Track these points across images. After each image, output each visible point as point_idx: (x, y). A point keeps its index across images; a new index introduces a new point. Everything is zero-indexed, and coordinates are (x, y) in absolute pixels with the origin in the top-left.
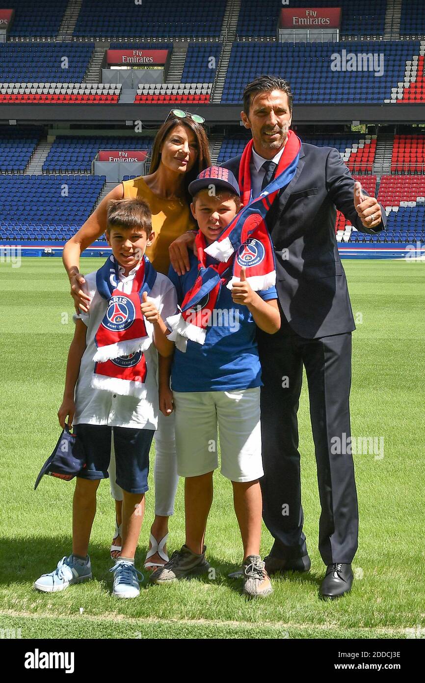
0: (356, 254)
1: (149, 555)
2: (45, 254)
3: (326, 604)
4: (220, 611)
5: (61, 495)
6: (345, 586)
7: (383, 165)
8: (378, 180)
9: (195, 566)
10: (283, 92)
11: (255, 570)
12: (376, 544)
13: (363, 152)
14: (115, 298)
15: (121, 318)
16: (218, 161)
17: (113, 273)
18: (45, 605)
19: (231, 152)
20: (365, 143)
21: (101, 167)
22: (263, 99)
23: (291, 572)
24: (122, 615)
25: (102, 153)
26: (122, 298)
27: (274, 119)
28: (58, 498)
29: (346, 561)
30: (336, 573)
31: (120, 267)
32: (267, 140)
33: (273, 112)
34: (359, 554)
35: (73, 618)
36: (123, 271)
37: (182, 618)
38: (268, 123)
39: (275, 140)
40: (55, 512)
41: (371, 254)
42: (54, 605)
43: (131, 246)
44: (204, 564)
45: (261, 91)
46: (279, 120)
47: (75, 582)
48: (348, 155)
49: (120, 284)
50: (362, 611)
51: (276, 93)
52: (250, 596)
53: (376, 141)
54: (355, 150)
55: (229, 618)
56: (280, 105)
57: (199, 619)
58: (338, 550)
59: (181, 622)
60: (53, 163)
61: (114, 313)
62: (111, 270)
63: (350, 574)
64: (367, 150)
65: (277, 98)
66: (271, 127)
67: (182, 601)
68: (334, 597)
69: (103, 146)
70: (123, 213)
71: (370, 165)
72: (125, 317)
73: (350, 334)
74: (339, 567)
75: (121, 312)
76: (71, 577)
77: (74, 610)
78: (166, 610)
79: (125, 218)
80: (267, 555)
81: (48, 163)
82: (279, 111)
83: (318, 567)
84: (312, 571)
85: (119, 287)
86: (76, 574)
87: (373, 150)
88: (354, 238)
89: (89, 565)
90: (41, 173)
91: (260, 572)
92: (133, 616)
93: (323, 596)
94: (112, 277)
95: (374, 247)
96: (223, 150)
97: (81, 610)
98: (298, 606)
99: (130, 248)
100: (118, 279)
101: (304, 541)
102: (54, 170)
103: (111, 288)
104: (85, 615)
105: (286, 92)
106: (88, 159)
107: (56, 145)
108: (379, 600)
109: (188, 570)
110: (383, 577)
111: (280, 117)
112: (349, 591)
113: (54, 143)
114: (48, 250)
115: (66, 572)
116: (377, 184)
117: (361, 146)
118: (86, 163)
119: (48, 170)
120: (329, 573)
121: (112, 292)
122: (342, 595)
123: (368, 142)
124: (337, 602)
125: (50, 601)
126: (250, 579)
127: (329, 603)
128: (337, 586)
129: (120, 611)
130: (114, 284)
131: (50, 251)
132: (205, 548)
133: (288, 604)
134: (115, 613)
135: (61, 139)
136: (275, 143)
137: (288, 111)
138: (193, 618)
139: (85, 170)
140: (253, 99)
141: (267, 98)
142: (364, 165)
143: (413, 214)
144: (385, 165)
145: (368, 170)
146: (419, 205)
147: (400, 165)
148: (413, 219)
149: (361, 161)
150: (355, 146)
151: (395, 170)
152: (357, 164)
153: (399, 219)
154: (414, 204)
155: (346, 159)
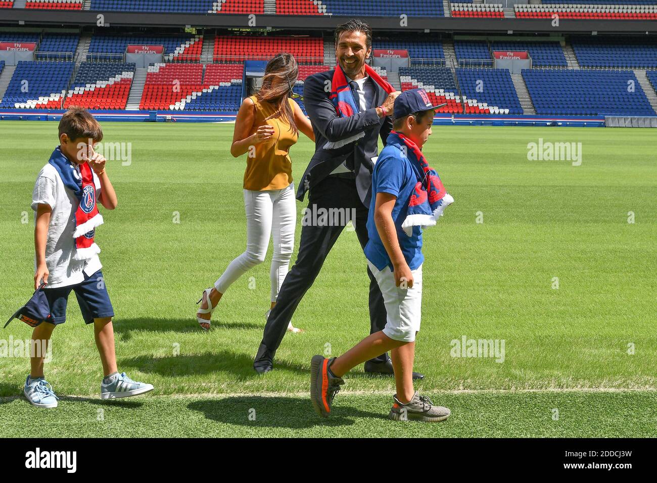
0: (188, 119)
7: (207, 56)
8: (204, 67)
13: (194, 47)
16: (89, 52)
19: (103, 46)
20: (194, 41)
38: (346, 54)
41: (200, 119)
48: (183, 49)
53: (202, 40)
54: (187, 46)
64: (196, 46)
69: (2, 39)
71: (199, 56)
87: (200, 46)
88: (188, 108)
95: (201, 114)
96: (93, 44)
116: (203, 70)
117: (192, 43)
123: (197, 40)
142: (194, 56)
143: (228, 91)
144: (209, 56)
145: (196, 60)
146: (233, 85)
147: (219, 56)
148: (229, 95)
149: (192, 54)
150: (188, 43)
151: (216, 60)
152: (189, 56)
153: (219, 94)
154: (229, 84)
155: (181, 52)
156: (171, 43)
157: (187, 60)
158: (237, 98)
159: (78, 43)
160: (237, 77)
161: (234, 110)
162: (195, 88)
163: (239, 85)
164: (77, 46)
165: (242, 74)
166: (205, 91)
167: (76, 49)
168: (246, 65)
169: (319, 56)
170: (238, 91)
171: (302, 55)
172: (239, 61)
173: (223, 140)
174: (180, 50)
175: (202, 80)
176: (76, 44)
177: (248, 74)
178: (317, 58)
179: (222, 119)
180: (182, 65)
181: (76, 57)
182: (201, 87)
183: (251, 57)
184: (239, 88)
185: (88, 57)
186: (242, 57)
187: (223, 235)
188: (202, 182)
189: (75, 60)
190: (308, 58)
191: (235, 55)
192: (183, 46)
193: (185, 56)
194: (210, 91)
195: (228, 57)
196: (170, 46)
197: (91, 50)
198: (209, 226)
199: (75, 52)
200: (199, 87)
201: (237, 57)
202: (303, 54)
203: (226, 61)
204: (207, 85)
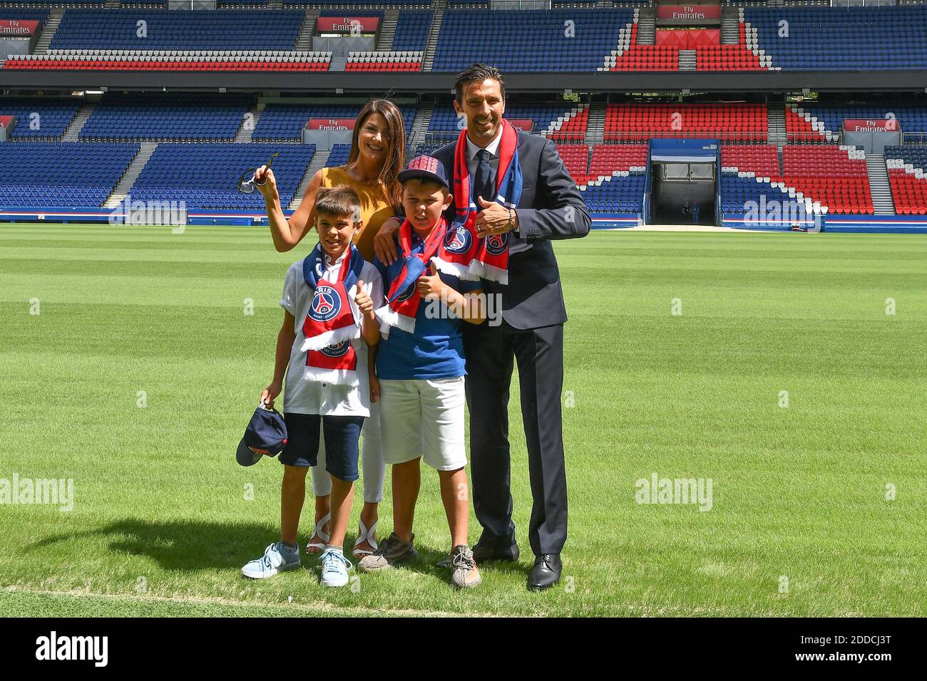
1: (358, 542)
2: (254, 223)
3: (534, 595)
4: (428, 601)
5: (270, 478)
6: (554, 576)
7: (595, 134)
8: (591, 149)
9: (404, 554)
10: (495, 81)
11: (463, 559)
12: (585, 532)
13: (575, 121)
14: (320, 288)
15: (326, 308)
16: (428, 130)
17: (319, 262)
18: (254, 593)
19: (442, 121)
20: (577, 112)
21: (311, 136)
23: (499, 561)
24: (330, 605)
25: (312, 121)
26: (328, 288)
27: (487, 109)
28: (266, 481)
29: (555, 551)
30: (544, 563)
31: (326, 256)
32: (481, 129)
33: (485, 102)
34: (569, 543)
35: (282, 606)
36: (329, 260)
37: (390, 608)
38: (480, 113)
39: (488, 128)
40: (264, 495)
42: (263, 593)
43: (337, 233)
44: (413, 552)
45: (473, 79)
46: (491, 109)
47: (283, 569)
48: (560, 124)
49: (326, 273)
50: (570, 602)
51: (488, 82)
52: (458, 587)
53: (588, 110)
54: (567, 119)
55: (438, 608)
56: (493, 94)
57: (407, 609)
58: (547, 540)
59: (389, 612)
60: (263, 131)
61: (319, 304)
62: (318, 259)
63: (558, 564)
64: (579, 119)
65: (488, 87)
66: (484, 117)
67: (391, 591)
68: (542, 588)
69: (313, 114)
70: (330, 199)
71: (582, 133)
72: (330, 307)
73: (561, 325)
74: (548, 557)
75: (326, 302)
76: (278, 564)
77: (283, 598)
78: (374, 599)
79: (332, 205)
80: (476, 543)
81: (258, 131)
82: (492, 100)
83: (526, 556)
84: (521, 560)
85: (325, 277)
86: (284, 562)
87: (585, 119)
89: (297, 552)
90: (250, 141)
91: (468, 562)
92: (341, 605)
93: (531, 586)
94: (318, 266)
96: (435, 119)
97: (290, 598)
98: (506, 596)
99: (335, 235)
100: (324, 268)
101: (512, 530)
102: (264, 138)
103: (317, 277)
104: (294, 604)
105: (498, 80)
106: (297, 127)
107: (265, 113)
108: (588, 591)
109: (397, 558)
110: (592, 567)
111: (493, 106)
112: (557, 582)
113: (265, 110)
114: (257, 218)
115: (274, 558)
116: (590, 154)
117: (574, 115)
118: (295, 132)
119: (257, 139)
120: (537, 563)
121: (317, 282)
122: (550, 585)
123: (580, 110)
124: (545, 593)
125: (259, 589)
126: (459, 569)
127: (538, 595)
128: (546, 576)
129: (329, 600)
130: (320, 273)
131: (260, 220)
132: (413, 536)
133: (496, 595)
134: (323, 602)
135: (271, 107)
136: (489, 132)
137: (501, 99)
138: (401, 608)
139: (295, 138)
140: (465, 89)
141: (479, 88)
142: (576, 134)
143: (626, 184)
144: (598, 134)
145: (580, 139)
146: (632, 175)
147: (613, 133)
148: (626, 189)
149: (573, 130)
150: (567, 114)
151: (607, 139)
152: (569, 134)
153: (612, 189)
154: (627, 173)
155: (558, 128)
156: (543, 115)
157: (565, 140)
158: (639, 194)
159: (415, 118)
160: (638, 164)
161: (633, 211)
163: (641, 175)
164: (413, 121)
165: (646, 159)
166: (591, 183)
167: (412, 126)
168: (652, 146)
169: (762, 130)
170: (640, 184)
171: (735, 130)
172: (642, 140)
173: (621, 254)
174: (556, 125)
175: (588, 167)
176: (412, 118)
177: (654, 158)
178: (758, 134)
179: (615, 225)
181: (411, 137)
182: (586, 178)
183: (659, 134)
184: (641, 179)
185: (427, 138)
186: (645, 134)
187: (637, 389)
188: (598, 313)
189: (409, 142)
190: (745, 134)
191: (636, 130)
192: (560, 119)
193: (563, 134)
194: (598, 184)
195: (626, 134)
196: (542, 119)
197: (432, 127)
199: (410, 130)
200: (581, 179)
201: (639, 134)
202: (738, 129)
203: (622, 140)
204: (594, 175)
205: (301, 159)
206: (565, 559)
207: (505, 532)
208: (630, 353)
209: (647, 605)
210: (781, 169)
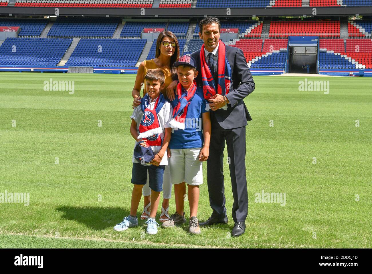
0: (253, 73)
1: (161, 216)
2: (121, 73)
3: (234, 239)
4: (190, 241)
5: (126, 187)
6: (242, 231)
7: (265, 34)
8: (263, 41)
10: (217, 24)
11: (194, 222)
12: (256, 212)
13: (257, 29)
14: (146, 112)
15: (148, 120)
17: (146, 101)
18: (119, 237)
20: (258, 25)
21: (145, 35)
22: (208, 27)
23: (220, 224)
24: (150, 242)
25: (145, 29)
26: (148, 112)
27: (213, 36)
28: (125, 188)
30: (238, 225)
31: (149, 98)
32: (210, 45)
33: (212, 33)
34: (249, 216)
35: (130, 242)
36: (151, 100)
37: (175, 243)
38: (210, 37)
39: (213, 44)
40: (123, 194)
41: (260, 73)
42: (122, 237)
43: (153, 88)
44: (184, 220)
45: (207, 23)
46: (215, 36)
47: (130, 227)
48: (250, 30)
49: (149, 106)
50: (249, 242)
51: (214, 24)
53: (262, 24)
54: (253, 28)
55: (194, 244)
56: (215, 29)
57: (182, 244)
59: (174, 245)
60: (125, 33)
63: (244, 226)
64: (259, 28)
65: (214, 27)
66: (212, 39)
67: (175, 236)
68: (237, 236)
69: (146, 26)
70: (151, 74)
71: (260, 34)
72: (150, 120)
73: (244, 127)
74: (240, 223)
76: (129, 225)
77: (131, 239)
78: (168, 240)
80: (210, 216)
81: (122, 33)
82: (215, 32)
83: (231, 222)
84: (229, 224)
86: (131, 224)
87: (261, 28)
88: (253, 66)
89: (137, 220)
90: (119, 38)
91: (196, 224)
92: (154, 242)
93: (233, 235)
94: (146, 103)
95: (261, 71)
96: (197, 28)
97: (134, 239)
98: (222, 239)
100: (148, 104)
101: (225, 212)
102: (125, 36)
103: (145, 107)
104: (135, 241)
105: (218, 23)
106: (139, 32)
107: (125, 26)
108: (256, 237)
109: (177, 222)
110: (258, 227)
111: (216, 35)
112: (243, 233)
113: (125, 25)
115: (127, 223)
116: (263, 43)
117: (256, 26)
118: (138, 34)
119: (122, 37)
120: (235, 225)
121: (145, 109)
122: (240, 235)
123: (259, 24)
124: (239, 238)
125: (121, 235)
127: (235, 239)
128: (239, 231)
129: (149, 240)
130: (146, 106)
132: (184, 213)
133: (218, 238)
134: (147, 241)
135: (128, 23)
136: (213, 46)
137: (219, 32)
138: (179, 244)
139: (138, 37)
140: (204, 27)
141: (210, 27)
142: (257, 34)
143: (278, 56)
144: (266, 34)
145: (259, 37)
146: (281, 52)
147: (273, 34)
148: (278, 58)
149: (256, 33)
150: (253, 26)
151: (271, 37)
152: (254, 34)
153: (272, 58)
154: (279, 51)
155: (249, 32)
156: (243, 26)
157: (252, 37)
158: (284, 60)
159: (189, 27)
160: (284, 47)
161: (281, 68)
162: (258, 54)
163: (285, 52)
164: (188, 29)
165: (287, 45)
166: (263, 56)
167: (187, 31)
168: (290, 39)
169: (337, 32)
170: (284, 56)
171: (326, 33)
172: (285, 37)
173: (275, 87)
174: (249, 31)
175: (262, 49)
176: (187, 28)
177: (291, 45)
178: (336, 34)
179: (273, 74)
180: (249, 40)
181: (187, 36)
182: (261, 53)
183: (293, 34)
184: (285, 54)
185: (194, 36)
186: (287, 34)
189: (186, 38)
190: (330, 34)
191: (283, 33)
192: (251, 28)
193: (252, 34)
194: (266, 56)
195: (279, 34)
196: (243, 28)
197: (196, 32)
198: (270, 142)
199: (187, 33)
200: (259, 54)
201: (284, 34)
202: (327, 32)
203: (277, 37)
204: (265, 52)
205: (141, 45)
206: (247, 223)
207: (222, 212)
208: (278, 132)
209: (281, 244)
210: (345, 49)
